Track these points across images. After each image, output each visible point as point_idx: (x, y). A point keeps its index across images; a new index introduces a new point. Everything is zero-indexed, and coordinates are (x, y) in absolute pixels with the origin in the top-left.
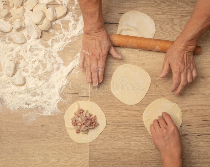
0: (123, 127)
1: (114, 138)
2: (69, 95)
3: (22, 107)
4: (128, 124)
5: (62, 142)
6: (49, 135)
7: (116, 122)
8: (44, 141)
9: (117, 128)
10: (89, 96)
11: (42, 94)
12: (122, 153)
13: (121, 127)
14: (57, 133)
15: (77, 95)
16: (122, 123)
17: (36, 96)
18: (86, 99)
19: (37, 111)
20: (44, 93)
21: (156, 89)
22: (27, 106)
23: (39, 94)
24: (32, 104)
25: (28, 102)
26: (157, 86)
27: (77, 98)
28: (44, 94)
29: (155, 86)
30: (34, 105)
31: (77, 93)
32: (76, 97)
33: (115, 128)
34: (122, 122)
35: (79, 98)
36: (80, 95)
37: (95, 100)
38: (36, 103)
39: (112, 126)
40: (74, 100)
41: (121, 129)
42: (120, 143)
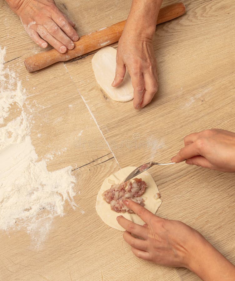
0: (188, 176)
1: (184, 197)
2: (83, 169)
3: (21, 219)
4: (192, 169)
5: (108, 241)
6: (82, 239)
7: (174, 174)
8: (78, 253)
9: (180, 181)
10: (114, 157)
11: (43, 186)
12: (207, 213)
13: (185, 176)
14: (94, 231)
15: (95, 163)
16: (182, 172)
17: (35, 192)
18: (112, 162)
19: (46, 214)
20: (44, 183)
21: (204, 105)
22: (27, 213)
23: (38, 188)
24: (33, 207)
25: (26, 207)
26: (202, 101)
27: (97, 168)
28: (45, 185)
29: (200, 103)
30: (38, 206)
31: (93, 161)
32: (95, 167)
33: (177, 182)
34: (182, 170)
35: (101, 166)
36: (99, 161)
37: (126, 159)
38: (38, 201)
39: (170, 182)
40: (93, 172)
41: (186, 180)
42: (196, 200)
